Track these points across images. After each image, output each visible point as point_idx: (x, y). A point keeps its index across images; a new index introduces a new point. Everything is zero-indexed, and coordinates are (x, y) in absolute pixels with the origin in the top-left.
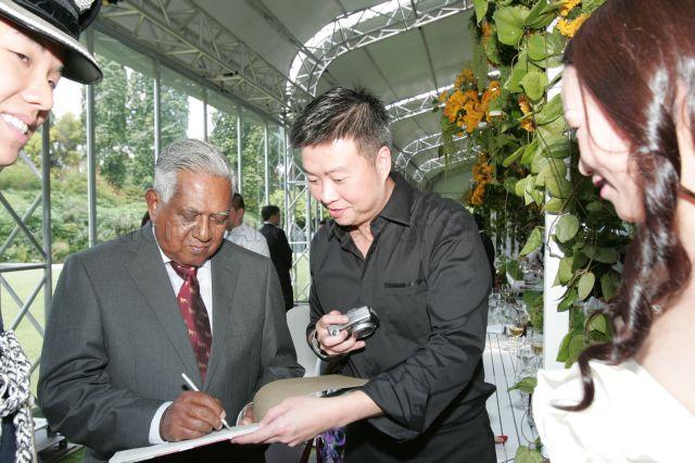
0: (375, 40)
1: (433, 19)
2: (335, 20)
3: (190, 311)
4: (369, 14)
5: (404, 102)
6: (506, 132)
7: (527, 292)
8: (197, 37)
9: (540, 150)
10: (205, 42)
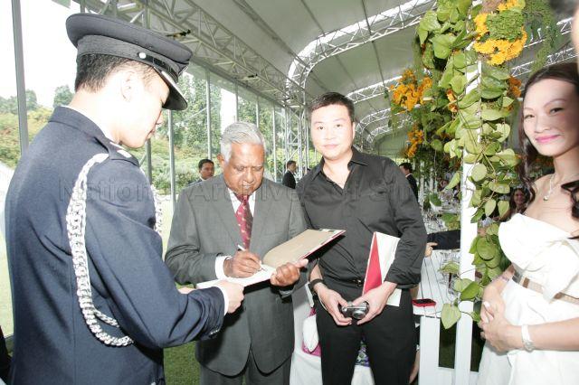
0: (343, 50)
1: (381, 35)
2: (317, 38)
3: (243, 219)
4: (339, 34)
5: (362, 90)
6: (434, 111)
7: (445, 213)
8: (232, 54)
9: (461, 124)
10: (237, 56)
